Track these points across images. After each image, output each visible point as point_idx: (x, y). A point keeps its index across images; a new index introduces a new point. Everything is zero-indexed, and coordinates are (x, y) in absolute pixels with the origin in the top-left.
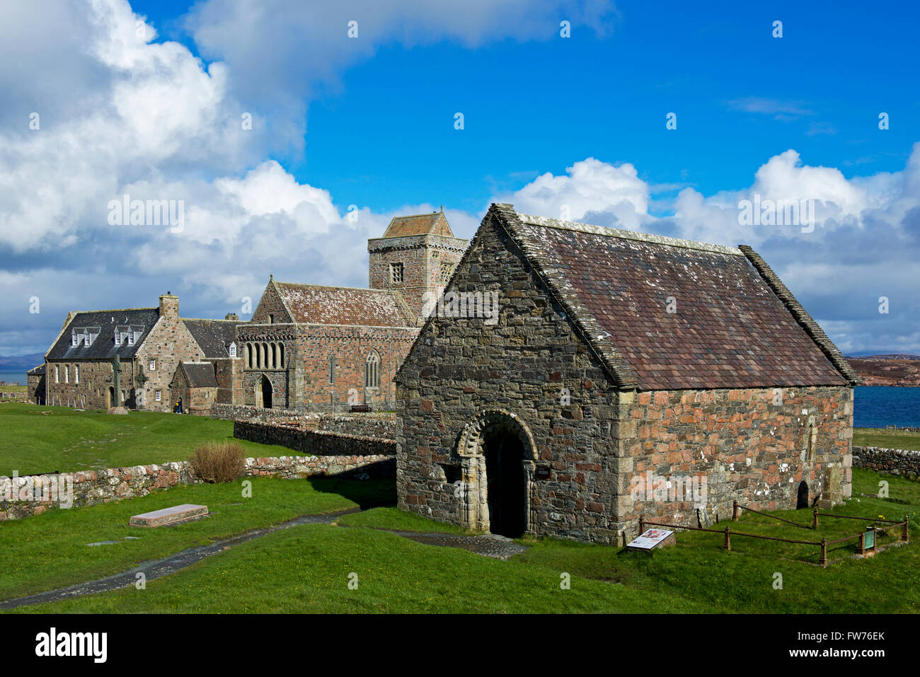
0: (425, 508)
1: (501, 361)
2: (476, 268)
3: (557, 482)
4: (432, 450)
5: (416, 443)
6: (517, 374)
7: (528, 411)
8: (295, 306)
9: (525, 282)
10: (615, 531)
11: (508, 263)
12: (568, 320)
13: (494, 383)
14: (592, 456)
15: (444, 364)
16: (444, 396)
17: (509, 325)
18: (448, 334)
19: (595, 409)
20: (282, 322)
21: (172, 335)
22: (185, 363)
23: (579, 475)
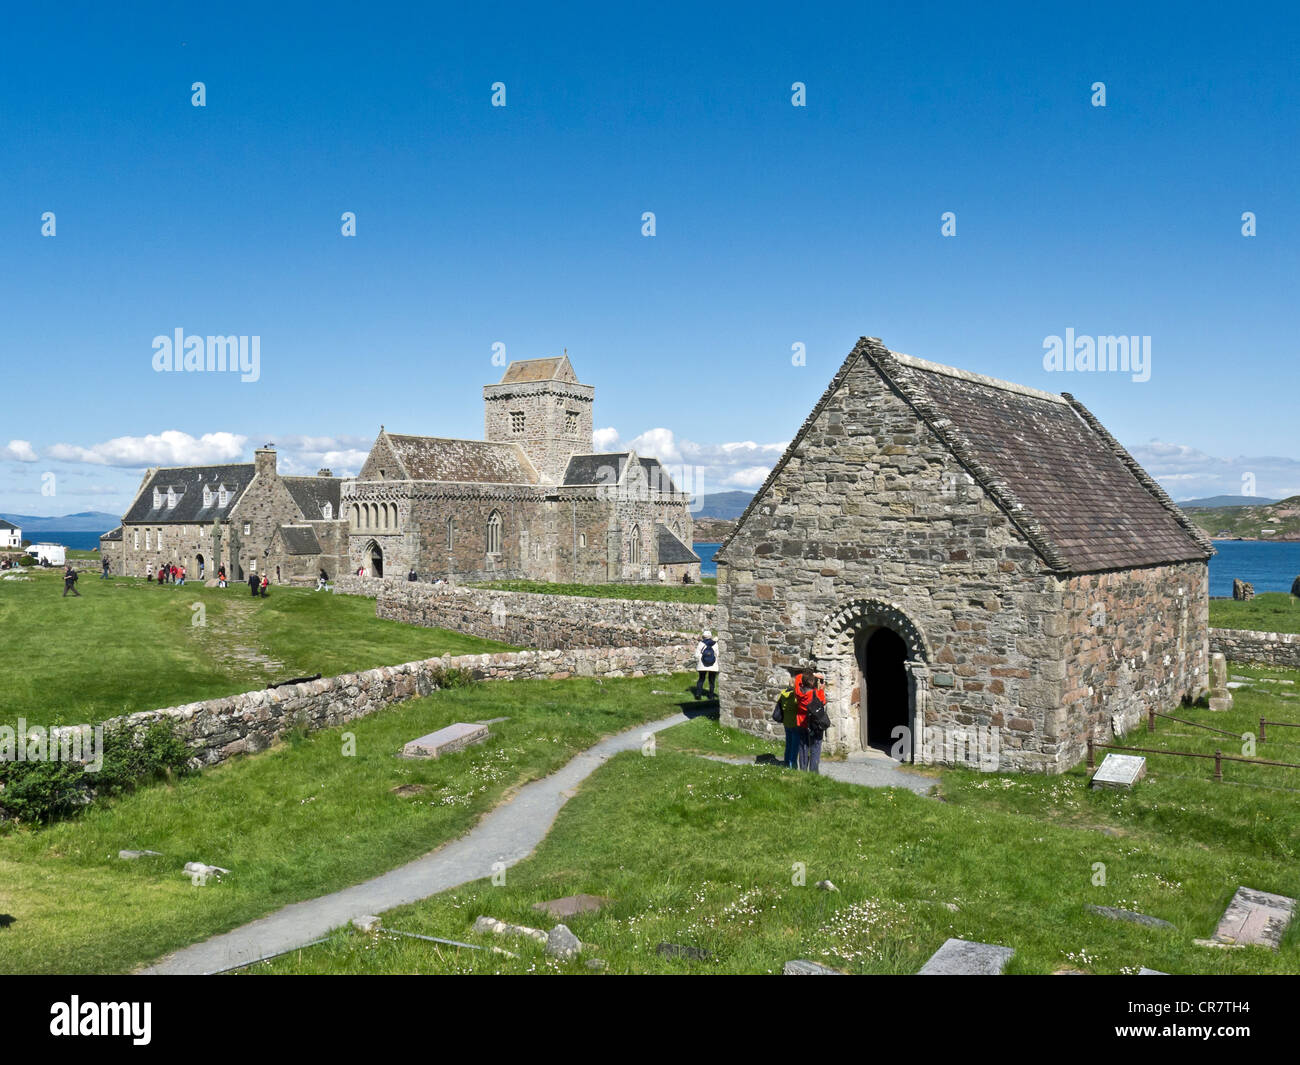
0: (761, 723)
1: (876, 535)
2: (838, 417)
3: (963, 692)
4: (773, 649)
5: (748, 639)
6: (900, 552)
7: (918, 600)
8: (409, 460)
9: (911, 435)
10: (1052, 756)
11: (885, 411)
12: (978, 483)
13: (866, 564)
14: (1013, 659)
15: (791, 539)
16: (791, 579)
17: (887, 489)
18: (796, 501)
19: (1019, 598)
20: (394, 478)
21: (268, 494)
22: (283, 526)
23: (995, 683)
